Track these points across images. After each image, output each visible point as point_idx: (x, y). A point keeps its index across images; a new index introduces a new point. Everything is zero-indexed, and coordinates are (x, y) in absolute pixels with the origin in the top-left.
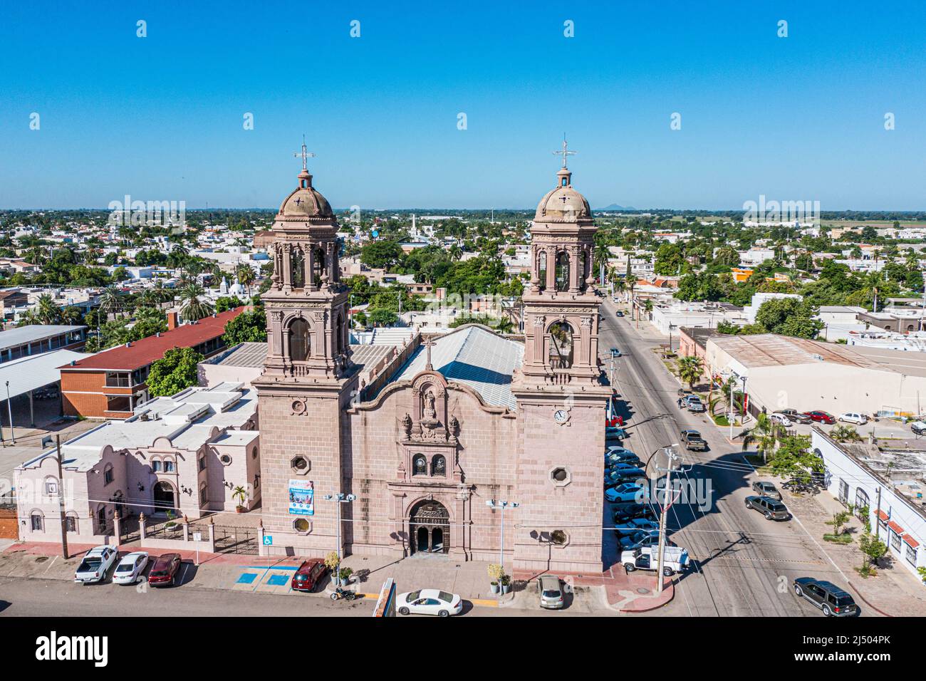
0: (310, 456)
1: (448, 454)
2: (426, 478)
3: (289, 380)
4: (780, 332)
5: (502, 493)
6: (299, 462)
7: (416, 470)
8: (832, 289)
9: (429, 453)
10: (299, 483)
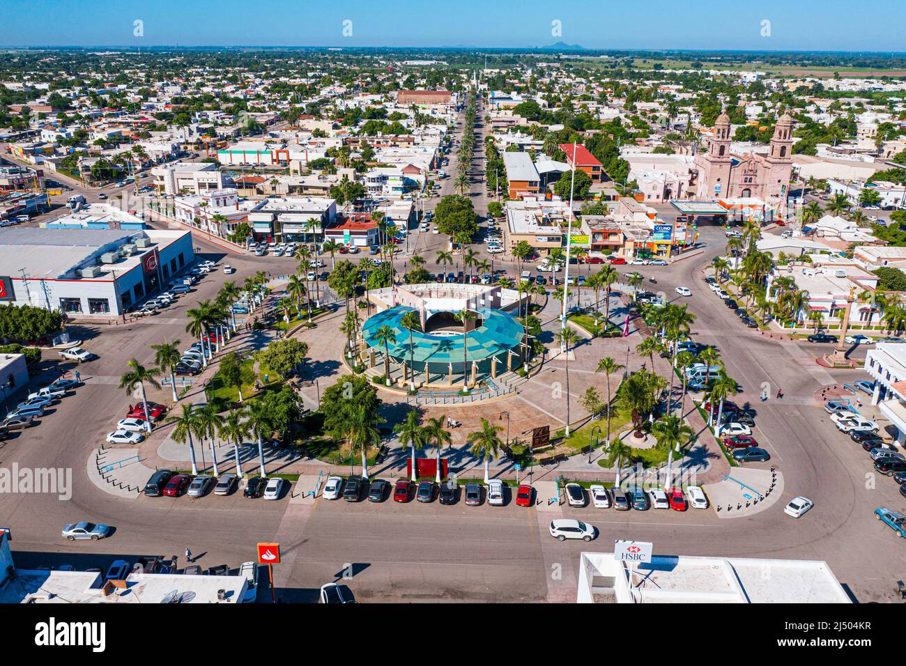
0: (721, 178)
1: (753, 177)
2: (748, 183)
3: (719, 160)
4: (803, 154)
5: (764, 187)
6: (719, 180)
7: (745, 182)
8: (813, 135)
9: (749, 177)
10: (718, 185)
